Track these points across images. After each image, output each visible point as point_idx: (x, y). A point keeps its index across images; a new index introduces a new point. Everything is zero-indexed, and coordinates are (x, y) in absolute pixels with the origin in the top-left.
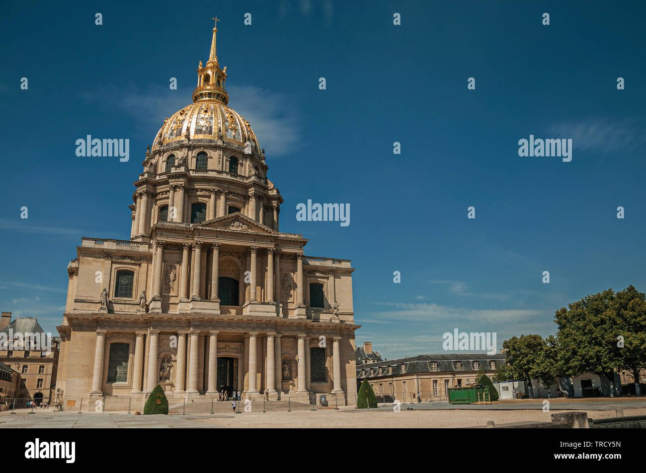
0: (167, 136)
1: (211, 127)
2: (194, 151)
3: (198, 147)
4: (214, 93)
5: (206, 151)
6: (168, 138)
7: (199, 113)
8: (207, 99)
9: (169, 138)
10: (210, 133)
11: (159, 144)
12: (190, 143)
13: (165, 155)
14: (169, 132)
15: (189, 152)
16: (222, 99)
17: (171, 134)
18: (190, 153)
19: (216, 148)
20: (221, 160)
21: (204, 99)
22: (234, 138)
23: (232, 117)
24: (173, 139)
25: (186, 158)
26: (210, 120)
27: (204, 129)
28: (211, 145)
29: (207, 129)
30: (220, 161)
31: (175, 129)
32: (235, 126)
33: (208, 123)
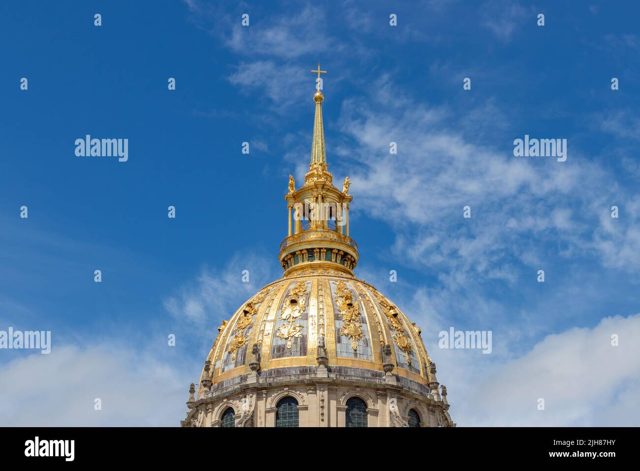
0: (219, 364)
1: (304, 339)
2: (269, 399)
3: (277, 387)
4: (320, 249)
5: (294, 394)
6: (220, 370)
7: (280, 308)
8: (306, 263)
9: (223, 371)
10: (304, 351)
11: (205, 386)
12: (261, 381)
13: (216, 409)
14: (224, 356)
15: (259, 402)
16: (339, 258)
17: (226, 362)
18: (261, 403)
19: (313, 385)
20: (325, 411)
21: (301, 264)
22: (356, 354)
23: (350, 305)
24: (230, 372)
25: (252, 416)
26: (303, 323)
27: (289, 344)
28: (302, 381)
29: (295, 343)
30: (322, 414)
31: (233, 350)
32: (358, 324)
33: (298, 329)
